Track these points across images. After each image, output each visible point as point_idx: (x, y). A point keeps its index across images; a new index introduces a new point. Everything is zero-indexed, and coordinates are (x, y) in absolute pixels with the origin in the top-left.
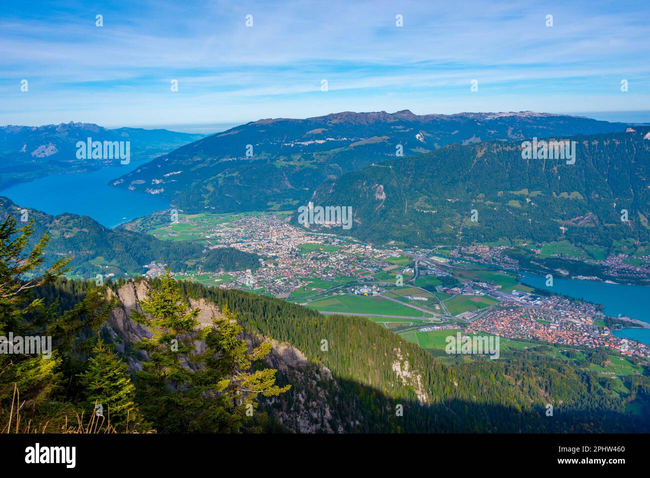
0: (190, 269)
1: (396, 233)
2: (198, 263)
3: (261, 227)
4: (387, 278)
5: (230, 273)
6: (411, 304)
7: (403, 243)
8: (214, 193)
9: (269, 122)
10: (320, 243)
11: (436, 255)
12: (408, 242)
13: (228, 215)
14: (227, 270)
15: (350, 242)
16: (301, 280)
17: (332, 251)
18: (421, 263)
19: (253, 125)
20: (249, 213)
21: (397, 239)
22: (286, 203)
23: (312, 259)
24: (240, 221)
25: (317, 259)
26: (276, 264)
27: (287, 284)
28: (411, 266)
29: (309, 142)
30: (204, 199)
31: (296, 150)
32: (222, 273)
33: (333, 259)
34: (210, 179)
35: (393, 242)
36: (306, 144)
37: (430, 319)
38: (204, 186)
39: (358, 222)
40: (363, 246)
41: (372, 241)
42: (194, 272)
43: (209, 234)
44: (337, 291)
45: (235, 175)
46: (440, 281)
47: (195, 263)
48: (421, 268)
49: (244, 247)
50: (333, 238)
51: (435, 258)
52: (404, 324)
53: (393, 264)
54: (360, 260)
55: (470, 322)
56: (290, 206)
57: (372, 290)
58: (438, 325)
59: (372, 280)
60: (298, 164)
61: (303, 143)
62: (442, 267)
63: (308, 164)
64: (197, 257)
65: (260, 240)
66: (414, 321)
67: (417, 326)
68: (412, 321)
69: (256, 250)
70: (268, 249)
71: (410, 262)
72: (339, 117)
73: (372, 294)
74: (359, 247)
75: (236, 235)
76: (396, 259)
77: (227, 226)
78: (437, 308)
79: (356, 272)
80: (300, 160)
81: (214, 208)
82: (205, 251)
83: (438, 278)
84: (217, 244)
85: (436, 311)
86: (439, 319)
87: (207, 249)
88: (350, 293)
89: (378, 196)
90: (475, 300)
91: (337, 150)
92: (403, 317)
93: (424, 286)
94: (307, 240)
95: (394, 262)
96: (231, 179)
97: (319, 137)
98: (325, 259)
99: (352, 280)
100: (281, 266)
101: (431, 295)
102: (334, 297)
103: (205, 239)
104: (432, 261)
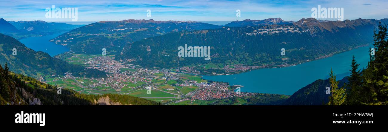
0: (81, 76)
1: (156, 64)
2: (84, 74)
3: (104, 61)
4: (157, 82)
5: (96, 79)
6: (169, 92)
7: (159, 68)
8: (86, 46)
9: (104, 22)
10: (128, 68)
11: (171, 71)
12: (161, 67)
13: (91, 55)
14: (95, 78)
15: (139, 67)
16: (124, 83)
17: (133, 71)
18: (167, 75)
19: (98, 23)
20: (99, 55)
21: (156, 66)
22: (112, 52)
23: (126, 75)
24: (96, 58)
25: (128, 74)
26: (113, 76)
27: (119, 85)
28: (164, 76)
29: (119, 30)
30: (82, 49)
31: (114, 32)
32: (93, 79)
33: (134, 74)
34: (84, 42)
35: (155, 67)
36: (118, 30)
37: (177, 97)
38: (82, 44)
39: (141, 59)
40: (144, 69)
41: (147, 67)
42: (82, 77)
43: (85, 62)
44: (139, 88)
45: (93, 40)
46: (176, 82)
47: (82, 74)
48: (168, 77)
49: (99, 68)
50: (132, 66)
51: (172, 73)
52: (169, 100)
53: (157, 76)
54: (145, 75)
55: (192, 96)
56: (114, 53)
57: (153, 87)
58: (181, 99)
59: (151, 83)
60: (116, 37)
61: (116, 30)
62: (175, 76)
63: (119, 37)
64: (83, 72)
65: (105, 66)
66: (172, 99)
67: (173, 101)
68: (171, 99)
69: (104, 70)
70: (109, 70)
71: (163, 75)
72: (129, 21)
73: (153, 89)
74: (143, 69)
75: (95, 63)
76: (158, 74)
77: (91, 59)
78: (179, 92)
79: (144, 80)
80: (116, 36)
81: (85, 52)
82: (85, 69)
83: (175, 80)
84: (89, 66)
85: (178, 94)
86: (181, 97)
87: (86, 68)
88: (145, 89)
89: (148, 50)
90: (190, 87)
91: (130, 33)
92: (167, 98)
93: (171, 84)
94: (123, 67)
95: (157, 75)
96: (92, 42)
97: (122, 28)
98: (131, 74)
99: (143, 83)
100: (115, 77)
101: (175, 87)
102: (139, 90)
103: (84, 64)
104: (171, 74)
